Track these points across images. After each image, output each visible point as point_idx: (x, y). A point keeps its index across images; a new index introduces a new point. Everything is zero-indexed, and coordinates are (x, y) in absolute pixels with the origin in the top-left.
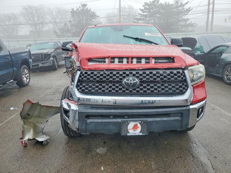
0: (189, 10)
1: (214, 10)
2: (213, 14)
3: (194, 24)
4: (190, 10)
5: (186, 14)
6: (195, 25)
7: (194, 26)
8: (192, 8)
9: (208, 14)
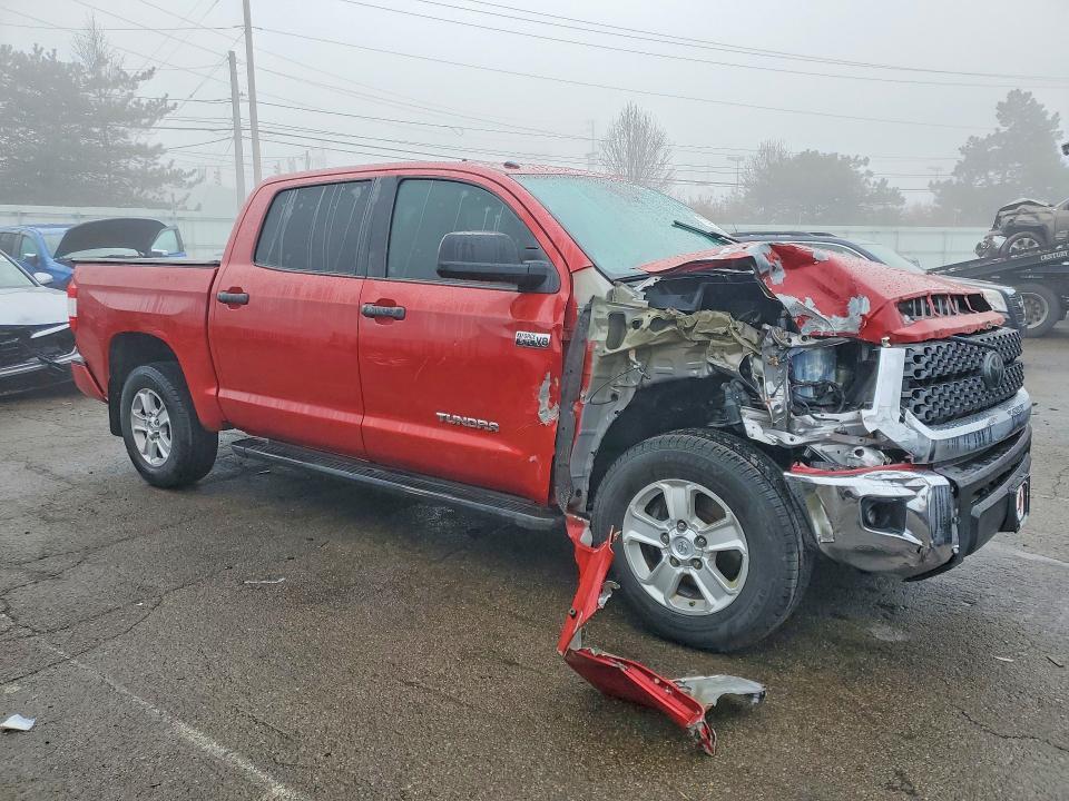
0: (159, 109)
1: (260, 128)
2: (255, 141)
3: (191, 174)
4: (167, 110)
5: (148, 127)
6: (192, 179)
7: (191, 185)
8: (176, 104)
9: (238, 139)
